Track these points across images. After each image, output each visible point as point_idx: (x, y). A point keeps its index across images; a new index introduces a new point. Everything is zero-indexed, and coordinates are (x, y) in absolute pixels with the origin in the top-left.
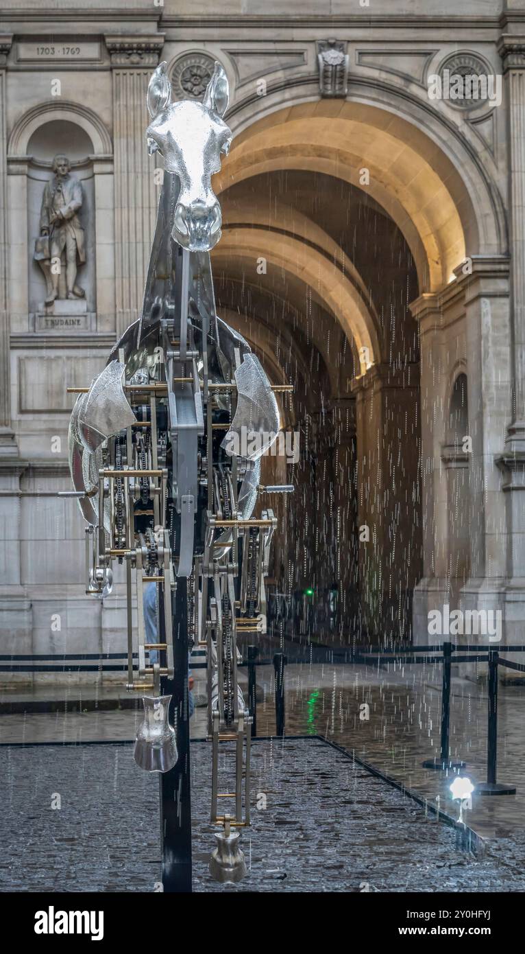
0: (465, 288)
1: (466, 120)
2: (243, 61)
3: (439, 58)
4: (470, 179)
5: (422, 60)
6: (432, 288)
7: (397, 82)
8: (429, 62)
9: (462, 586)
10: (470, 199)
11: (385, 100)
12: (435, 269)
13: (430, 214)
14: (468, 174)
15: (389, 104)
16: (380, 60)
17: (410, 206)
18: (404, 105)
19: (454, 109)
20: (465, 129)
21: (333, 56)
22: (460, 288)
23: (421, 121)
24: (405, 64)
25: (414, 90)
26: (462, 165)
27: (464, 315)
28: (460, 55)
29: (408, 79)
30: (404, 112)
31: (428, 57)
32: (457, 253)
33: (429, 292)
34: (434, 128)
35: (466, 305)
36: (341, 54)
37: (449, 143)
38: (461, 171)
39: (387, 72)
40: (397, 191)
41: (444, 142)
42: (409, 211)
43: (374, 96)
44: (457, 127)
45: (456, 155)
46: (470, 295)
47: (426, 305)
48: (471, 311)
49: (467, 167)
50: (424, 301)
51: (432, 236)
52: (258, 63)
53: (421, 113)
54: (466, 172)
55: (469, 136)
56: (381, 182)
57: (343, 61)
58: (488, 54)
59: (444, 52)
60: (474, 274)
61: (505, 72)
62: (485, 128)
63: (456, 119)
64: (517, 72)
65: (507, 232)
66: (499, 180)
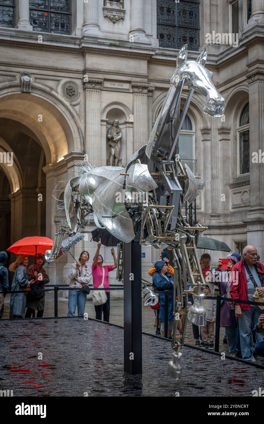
0: (67, 163)
1: (71, 105)
3: (62, 82)
4: (72, 125)
5: (56, 82)
7: (48, 89)
8: (59, 83)
9: (64, 266)
10: (71, 132)
11: (44, 95)
12: (53, 156)
13: (52, 137)
14: (71, 123)
15: (45, 97)
16: (42, 81)
17: (45, 133)
18: (50, 97)
19: (67, 101)
20: (70, 107)
21: (26, 78)
22: (65, 162)
23: (56, 104)
24: (51, 84)
25: (53, 93)
26: (69, 120)
27: (67, 171)
28: (69, 82)
29: (52, 89)
30: (50, 100)
31: (58, 82)
32: (63, 150)
33: (51, 163)
34: (60, 106)
35: (68, 168)
36: (29, 78)
37: (65, 112)
38: (69, 122)
39: (44, 85)
40: (41, 128)
41: (63, 112)
42: (45, 135)
43: (40, 94)
44: (68, 107)
45: (67, 117)
46: (70, 165)
47: (50, 168)
48: (69, 170)
49: (71, 121)
51: (53, 145)
53: (56, 101)
54: (70, 122)
55: (72, 110)
56: (35, 124)
57: (30, 80)
58: (79, 82)
59: (64, 81)
60: (72, 158)
61: (84, 89)
62: (77, 108)
63: (67, 104)
64: (89, 90)
65: (84, 144)
66: (82, 126)
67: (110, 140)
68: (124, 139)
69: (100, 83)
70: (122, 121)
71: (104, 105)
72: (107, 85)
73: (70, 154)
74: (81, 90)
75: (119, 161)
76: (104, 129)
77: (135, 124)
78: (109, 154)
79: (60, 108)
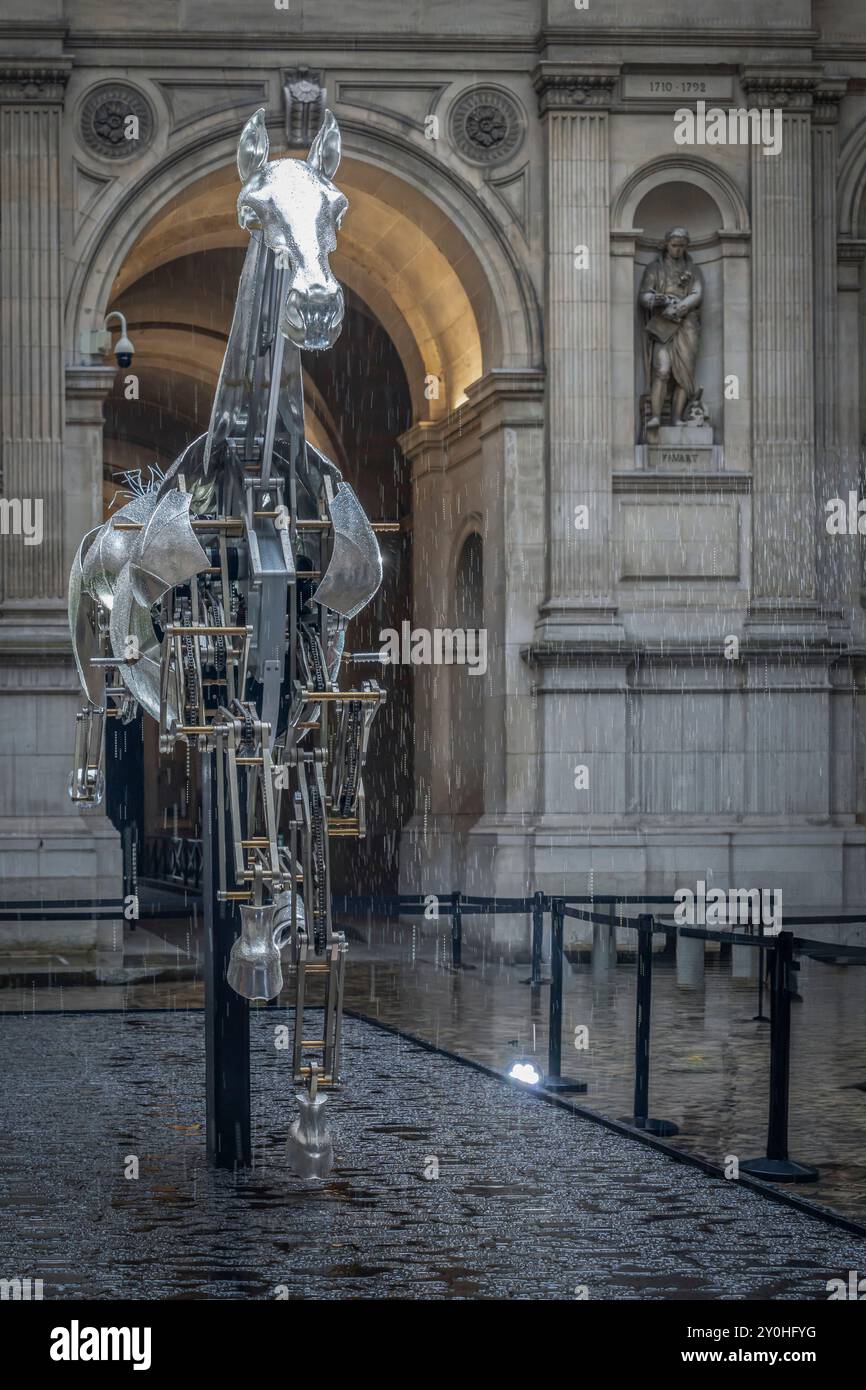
0: (479, 415)
1: (487, 182)
2: (180, 96)
3: (451, 94)
4: (491, 263)
5: (427, 96)
6: (432, 415)
7: (393, 127)
8: (437, 99)
9: (472, 826)
10: (491, 291)
11: (375, 152)
12: (433, 390)
13: (431, 312)
14: (489, 256)
15: (381, 158)
16: (370, 96)
17: (402, 300)
18: (403, 159)
19: (471, 166)
20: (485, 194)
21: (304, 90)
22: (473, 414)
23: (425, 182)
24: (405, 103)
25: (414, 137)
26: (480, 243)
27: (479, 451)
28: (480, 90)
29: (408, 123)
30: (402, 169)
31: (436, 92)
32: (469, 365)
33: (428, 420)
34: (443, 192)
35: (482, 438)
36: (316, 88)
37: (462, 212)
38: (479, 252)
39: (379, 113)
40: (384, 279)
41: (456, 212)
42: (401, 306)
43: (360, 146)
44: (474, 191)
45: (473, 231)
46: (487, 424)
47: (425, 437)
48: (489, 445)
49: (488, 247)
50: (419, 432)
51: (433, 342)
52: (202, 99)
53: (425, 172)
54: (487, 255)
55: (491, 203)
56: (364, 266)
57: (319, 97)
58: (519, 88)
59: (457, 86)
60: (495, 393)
61: (543, 114)
62: (513, 192)
63: (473, 179)
64: (560, 114)
65: (541, 336)
66: (533, 264)
67: (648, 314)
68: (712, 306)
69: (608, 85)
70: (701, 233)
71: (624, 172)
72: (637, 88)
73: (489, 378)
74: (527, 120)
75: (694, 397)
76: (626, 273)
77: (758, 243)
78: (648, 369)
79: (446, 199)
